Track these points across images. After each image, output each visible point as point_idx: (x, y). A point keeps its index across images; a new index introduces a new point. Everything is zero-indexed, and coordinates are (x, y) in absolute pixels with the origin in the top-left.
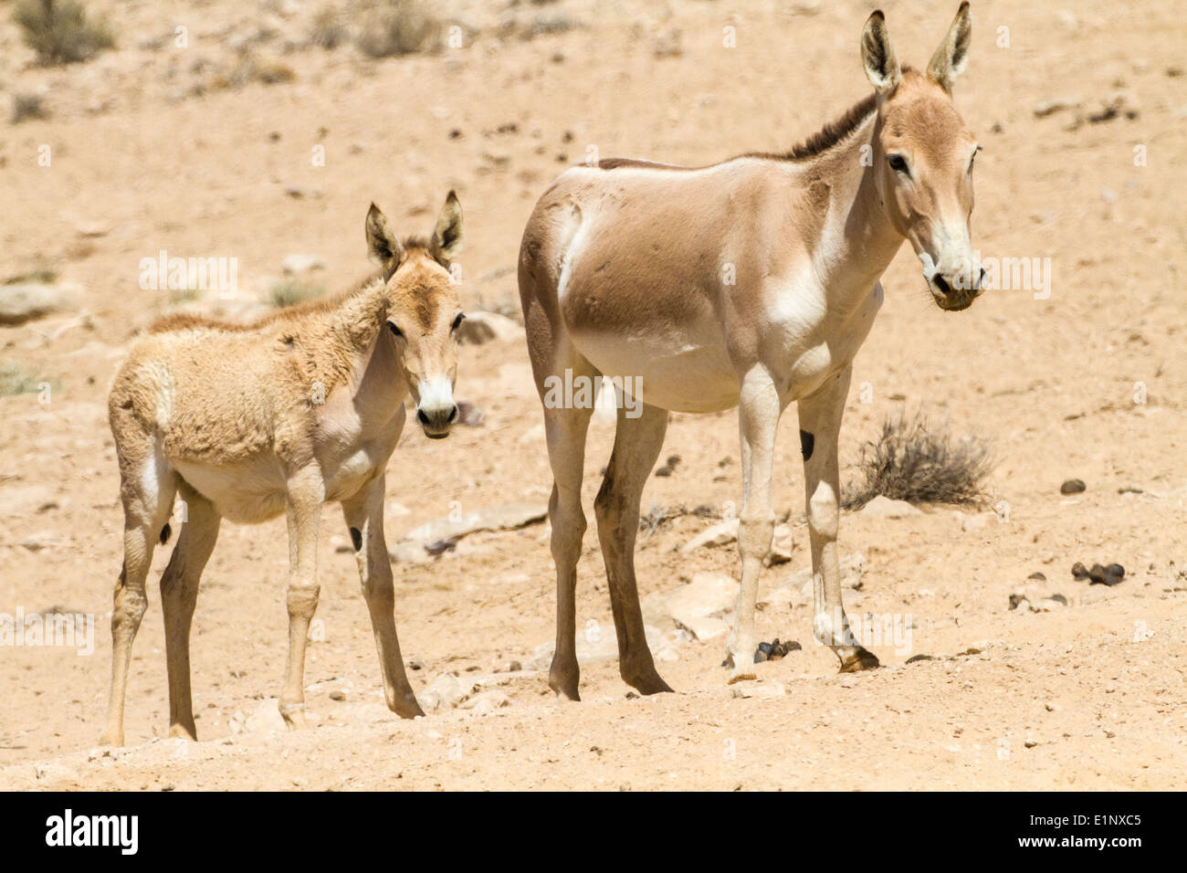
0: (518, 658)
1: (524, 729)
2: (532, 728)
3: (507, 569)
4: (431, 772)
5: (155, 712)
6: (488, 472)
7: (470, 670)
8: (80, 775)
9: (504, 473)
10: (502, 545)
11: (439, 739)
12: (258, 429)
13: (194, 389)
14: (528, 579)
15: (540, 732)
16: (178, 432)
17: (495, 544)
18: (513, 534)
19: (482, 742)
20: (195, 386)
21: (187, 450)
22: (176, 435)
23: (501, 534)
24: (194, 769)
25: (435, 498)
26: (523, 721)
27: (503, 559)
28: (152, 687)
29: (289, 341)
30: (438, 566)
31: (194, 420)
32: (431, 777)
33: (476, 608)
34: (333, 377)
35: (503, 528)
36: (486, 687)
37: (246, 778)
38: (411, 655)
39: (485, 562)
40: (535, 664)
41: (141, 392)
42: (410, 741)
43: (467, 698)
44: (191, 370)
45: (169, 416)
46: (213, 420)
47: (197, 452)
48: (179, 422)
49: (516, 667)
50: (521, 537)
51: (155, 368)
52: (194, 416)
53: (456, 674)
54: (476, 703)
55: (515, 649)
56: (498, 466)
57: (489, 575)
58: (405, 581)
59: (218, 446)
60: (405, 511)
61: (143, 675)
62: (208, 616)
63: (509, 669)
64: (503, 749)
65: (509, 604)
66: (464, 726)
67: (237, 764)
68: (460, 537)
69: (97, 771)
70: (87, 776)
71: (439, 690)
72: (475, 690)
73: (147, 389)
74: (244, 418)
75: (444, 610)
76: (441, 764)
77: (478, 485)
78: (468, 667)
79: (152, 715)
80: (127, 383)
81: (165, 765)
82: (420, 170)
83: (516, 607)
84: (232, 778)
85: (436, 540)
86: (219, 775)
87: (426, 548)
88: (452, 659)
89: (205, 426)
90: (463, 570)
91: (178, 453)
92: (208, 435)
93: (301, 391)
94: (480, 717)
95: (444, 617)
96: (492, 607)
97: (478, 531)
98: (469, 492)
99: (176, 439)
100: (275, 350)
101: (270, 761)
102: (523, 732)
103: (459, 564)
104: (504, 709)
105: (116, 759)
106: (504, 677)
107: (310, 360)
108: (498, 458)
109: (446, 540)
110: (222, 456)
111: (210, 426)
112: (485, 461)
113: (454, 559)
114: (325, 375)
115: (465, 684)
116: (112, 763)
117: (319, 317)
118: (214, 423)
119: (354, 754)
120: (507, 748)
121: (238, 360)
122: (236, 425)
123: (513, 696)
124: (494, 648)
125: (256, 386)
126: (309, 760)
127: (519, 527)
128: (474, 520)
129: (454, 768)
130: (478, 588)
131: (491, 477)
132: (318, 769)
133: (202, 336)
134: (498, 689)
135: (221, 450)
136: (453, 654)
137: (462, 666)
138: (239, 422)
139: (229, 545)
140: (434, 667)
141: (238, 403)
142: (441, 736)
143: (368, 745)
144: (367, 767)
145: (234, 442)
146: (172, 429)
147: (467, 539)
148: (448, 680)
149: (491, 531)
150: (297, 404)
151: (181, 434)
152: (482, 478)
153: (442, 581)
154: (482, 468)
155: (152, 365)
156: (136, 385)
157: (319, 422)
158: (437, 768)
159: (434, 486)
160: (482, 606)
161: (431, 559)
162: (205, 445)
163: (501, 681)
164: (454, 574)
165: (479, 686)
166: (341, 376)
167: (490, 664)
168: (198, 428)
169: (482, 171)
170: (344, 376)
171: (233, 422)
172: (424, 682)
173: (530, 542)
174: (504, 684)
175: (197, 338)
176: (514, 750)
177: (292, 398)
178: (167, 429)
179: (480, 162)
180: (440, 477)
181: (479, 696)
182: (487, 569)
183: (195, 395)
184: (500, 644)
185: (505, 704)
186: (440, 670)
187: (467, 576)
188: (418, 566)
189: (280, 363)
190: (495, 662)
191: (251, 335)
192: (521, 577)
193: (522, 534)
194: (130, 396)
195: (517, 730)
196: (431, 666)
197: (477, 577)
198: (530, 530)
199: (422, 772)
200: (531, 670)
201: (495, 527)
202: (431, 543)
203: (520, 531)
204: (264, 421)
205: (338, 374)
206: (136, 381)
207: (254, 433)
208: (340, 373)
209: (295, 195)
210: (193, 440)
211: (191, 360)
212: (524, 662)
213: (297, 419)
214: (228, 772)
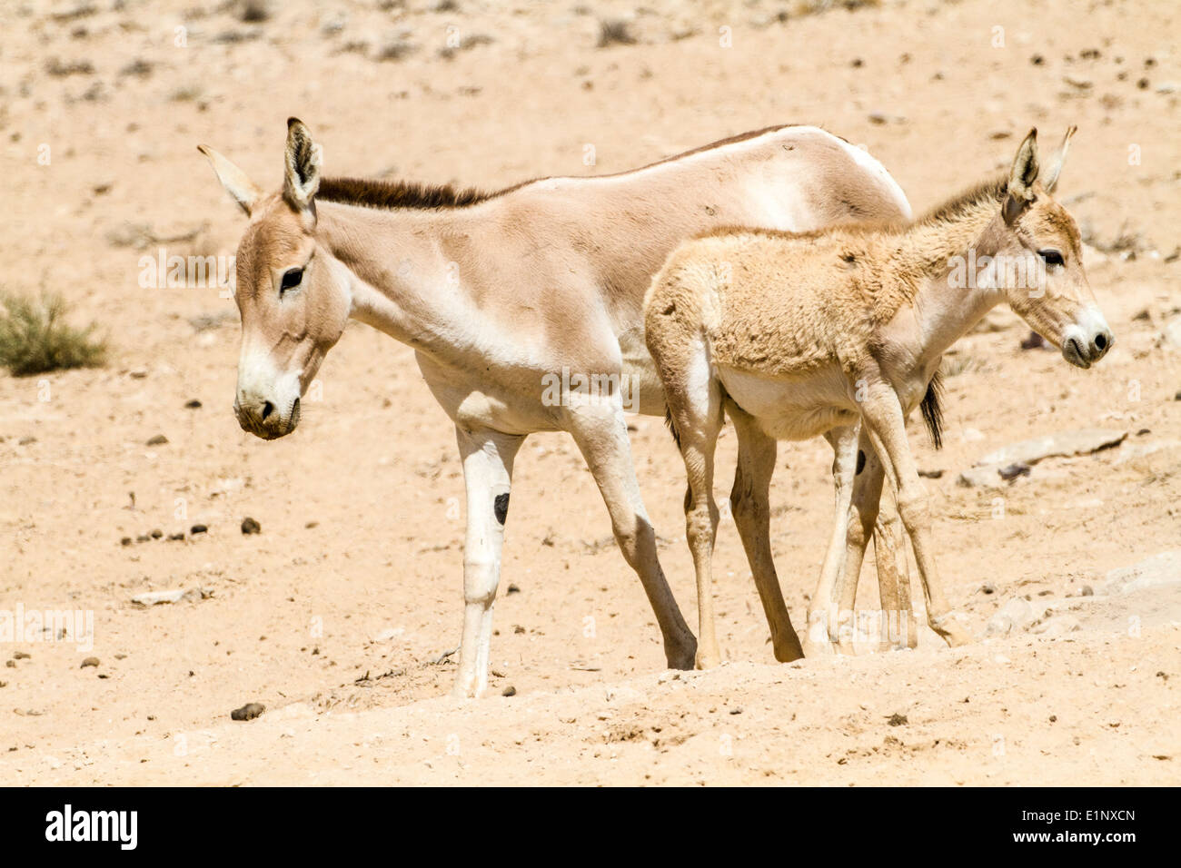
0: (1091, 583)
1: (1091, 654)
2: (1099, 653)
3: (1081, 493)
4: (998, 697)
5: (729, 635)
6: (1064, 396)
7: (1043, 594)
8: (649, 698)
9: (1080, 397)
10: (1075, 470)
11: (1007, 664)
12: (817, 344)
13: (747, 296)
14: (1102, 503)
15: (1107, 657)
16: (731, 339)
17: (1069, 468)
18: (1088, 460)
19: (1050, 666)
20: (746, 292)
21: (741, 358)
22: (729, 342)
23: (1075, 459)
24: (762, 693)
25: (1010, 423)
26: (1090, 646)
27: (1076, 483)
28: (726, 610)
29: (851, 259)
30: (1011, 491)
31: (747, 329)
32: (998, 702)
33: (1049, 532)
34: (899, 299)
35: (1077, 453)
36: (1057, 611)
37: (814, 702)
38: (985, 578)
39: (1059, 487)
40: (1107, 589)
41: (684, 295)
42: (977, 666)
43: (1039, 623)
44: (740, 275)
45: (720, 321)
46: (769, 331)
47: (752, 362)
48: (732, 329)
49: (1087, 592)
50: (1097, 463)
51: (700, 271)
52: (748, 325)
53: (1028, 598)
54: (1048, 627)
55: (1086, 573)
56: (1074, 390)
57: (1063, 500)
58: (980, 505)
59: (775, 357)
60: (980, 436)
61: (717, 598)
62: (783, 539)
63: (1081, 594)
64: (1070, 674)
65: (1082, 528)
66: (1032, 651)
67: (804, 687)
68: (1034, 462)
69: (666, 694)
70: (657, 700)
71: (1010, 615)
72: (1047, 615)
73: (690, 291)
74: (804, 332)
75: (1018, 534)
76: (1007, 689)
77: (1053, 409)
78: (1041, 590)
79: (726, 638)
80: (669, 288)
81: (734, 689)
82: (1000, 96)
83: (1088, 531)
84: (800, 702)
85: (1010, 464)
86: (787, 699)
87: (1000, 472)
88: (1025, 583)
89: (761, 336)
90: (1036, 494)
91: (731, 361)
92: (765, 346)
93: (864, 310)
94: (1048, 642)
95: (1017, 541)
96: (1066, 531)
97: (1052, 456)
98: (1044, 416)
99: (728, 347)
100: (835, 265)
101: (838, 685)
102: (1090, 656)
103: (1032, 488)
104: (1076, 633)
105: (686, 683)
106: (1076, 601)
107: (875, 279)
108: (1075, 383)
109: (1020, 464)
110: (779, 367)
111: (766, 338)
112: (1061, 386)
113: (1028, 484)
114: (891, 296)
115: (1037, 608)
116: (682, 685)
117: (882, 238)
118: (771, 335)
119: (921, 678)
120: (1074, 673)
121: (793, 270)
122: (794, 338)
123: (1083, 621)
124: (1067, 573)
125: (815, 302)
126: (876, 684)
127: (1093, 451)
128: (1047, 445)
129: (1021, 693)
130: (1051, 512)
131: (1066, 402)
132: (886, 694)
133: (749, 241)
134: (1069, 613)
135: (778, 361)
136: (1026, 578)
137: (1034, 590)
138: (798, 335)
139: (804, 469)
140: (1006, 591)
141: (796, 317)
142: (1009, 661)
143: (935, 670)
144: (934, 692)
145: (791, 355)
146: (724, 335)
147: (1041, 464)
148: (1019, 604)
149: (1065, 456)
150: (859, 324)
151: (734, 342)
152: (1057, 403)
153: (1016, 505)
154: (1059, 392)
155: (696, 267)
156: (678, 289)
157: (883, 342)
158: (1003, 693)
159: (1009, 411)
160: (1055, 531)
161: (1005, 483)
162: (761, 355)
163: (1072, 606)
164: (1027, 498)
165: (1051, 610)
166: (906, 300)
167: (1062, 587)
168: (753, 338)
169: (1065, 97)
170: (909, 299)
171: (791, 336)
172: (996, 605)
173: (1103, 466)
174: (1075, 609)
175: (744, 243)
176: (1080, 675)
177: (853, 317)
178: (718, 334)
179: (1063, 87)
180: (1015, 402)
181: (1051, 620)
182: (1060, 494)
183: (746, 301)
184: (1072, 569)
185: (1077, 628)
186: (1013, 594)
187: (1040, 499)
188: (992, 490)
189: (841, 280)
190: (1068, 587)
191: (804, 243)
192: (1094, 502)
193: (1097, 459)
194: (672, 301)
195: (1084, 655)
196: (1003, 590)
197: (1050, 501)
198: (1104, 455)
199: (989, 697)
200: (1102, 595)
201: (1069, 452)
202: (1005, 468)
203: (1095, 455)
204: (825, 338)
205: (904, 297)
206: (679, 284)
207: (814, 348)
208: (906, 296)
209: (878, 120)
210: (749, 350)
211: (739, 265)
212: (1096, 587)
213: (859, 339)
214: (796, 696)
